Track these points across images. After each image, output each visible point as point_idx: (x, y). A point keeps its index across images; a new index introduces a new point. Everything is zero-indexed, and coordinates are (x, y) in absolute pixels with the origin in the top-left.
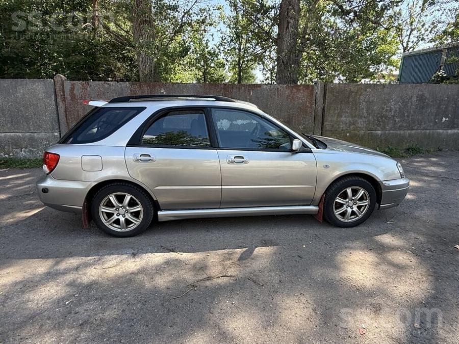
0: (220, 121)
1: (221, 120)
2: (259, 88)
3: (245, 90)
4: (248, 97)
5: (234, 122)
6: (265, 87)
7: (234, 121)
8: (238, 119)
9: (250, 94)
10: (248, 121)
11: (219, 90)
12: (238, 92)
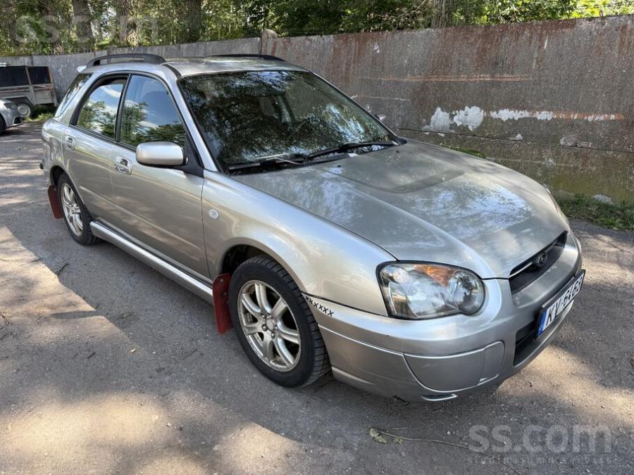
0: (463, 109)
1: (467, 108)
2: (567, 31)
3: (531, 37)
4: (536, 55)
5: (494, 114)
6: (585, 25)
7: (493, 110)
8: (503, 107)
9: (541, 47)
10: (526, 114)
11: (472, 40)
12: (513, 44)
